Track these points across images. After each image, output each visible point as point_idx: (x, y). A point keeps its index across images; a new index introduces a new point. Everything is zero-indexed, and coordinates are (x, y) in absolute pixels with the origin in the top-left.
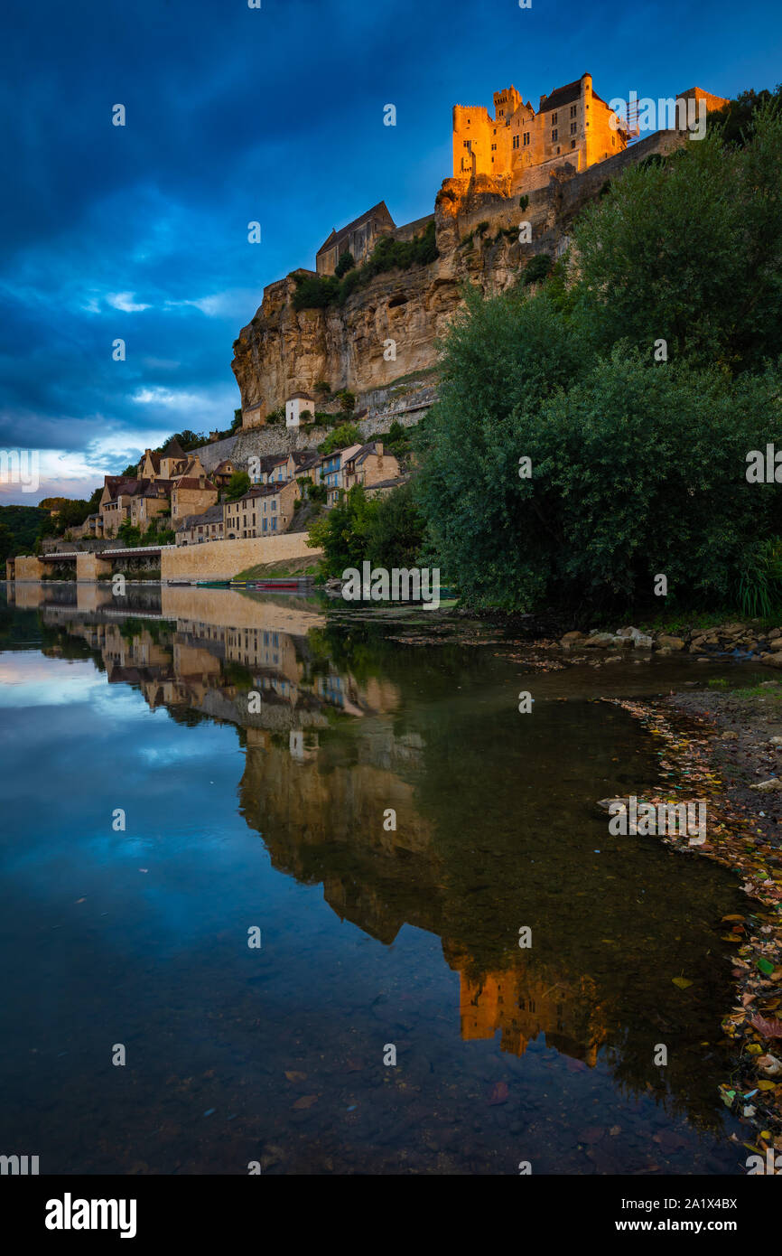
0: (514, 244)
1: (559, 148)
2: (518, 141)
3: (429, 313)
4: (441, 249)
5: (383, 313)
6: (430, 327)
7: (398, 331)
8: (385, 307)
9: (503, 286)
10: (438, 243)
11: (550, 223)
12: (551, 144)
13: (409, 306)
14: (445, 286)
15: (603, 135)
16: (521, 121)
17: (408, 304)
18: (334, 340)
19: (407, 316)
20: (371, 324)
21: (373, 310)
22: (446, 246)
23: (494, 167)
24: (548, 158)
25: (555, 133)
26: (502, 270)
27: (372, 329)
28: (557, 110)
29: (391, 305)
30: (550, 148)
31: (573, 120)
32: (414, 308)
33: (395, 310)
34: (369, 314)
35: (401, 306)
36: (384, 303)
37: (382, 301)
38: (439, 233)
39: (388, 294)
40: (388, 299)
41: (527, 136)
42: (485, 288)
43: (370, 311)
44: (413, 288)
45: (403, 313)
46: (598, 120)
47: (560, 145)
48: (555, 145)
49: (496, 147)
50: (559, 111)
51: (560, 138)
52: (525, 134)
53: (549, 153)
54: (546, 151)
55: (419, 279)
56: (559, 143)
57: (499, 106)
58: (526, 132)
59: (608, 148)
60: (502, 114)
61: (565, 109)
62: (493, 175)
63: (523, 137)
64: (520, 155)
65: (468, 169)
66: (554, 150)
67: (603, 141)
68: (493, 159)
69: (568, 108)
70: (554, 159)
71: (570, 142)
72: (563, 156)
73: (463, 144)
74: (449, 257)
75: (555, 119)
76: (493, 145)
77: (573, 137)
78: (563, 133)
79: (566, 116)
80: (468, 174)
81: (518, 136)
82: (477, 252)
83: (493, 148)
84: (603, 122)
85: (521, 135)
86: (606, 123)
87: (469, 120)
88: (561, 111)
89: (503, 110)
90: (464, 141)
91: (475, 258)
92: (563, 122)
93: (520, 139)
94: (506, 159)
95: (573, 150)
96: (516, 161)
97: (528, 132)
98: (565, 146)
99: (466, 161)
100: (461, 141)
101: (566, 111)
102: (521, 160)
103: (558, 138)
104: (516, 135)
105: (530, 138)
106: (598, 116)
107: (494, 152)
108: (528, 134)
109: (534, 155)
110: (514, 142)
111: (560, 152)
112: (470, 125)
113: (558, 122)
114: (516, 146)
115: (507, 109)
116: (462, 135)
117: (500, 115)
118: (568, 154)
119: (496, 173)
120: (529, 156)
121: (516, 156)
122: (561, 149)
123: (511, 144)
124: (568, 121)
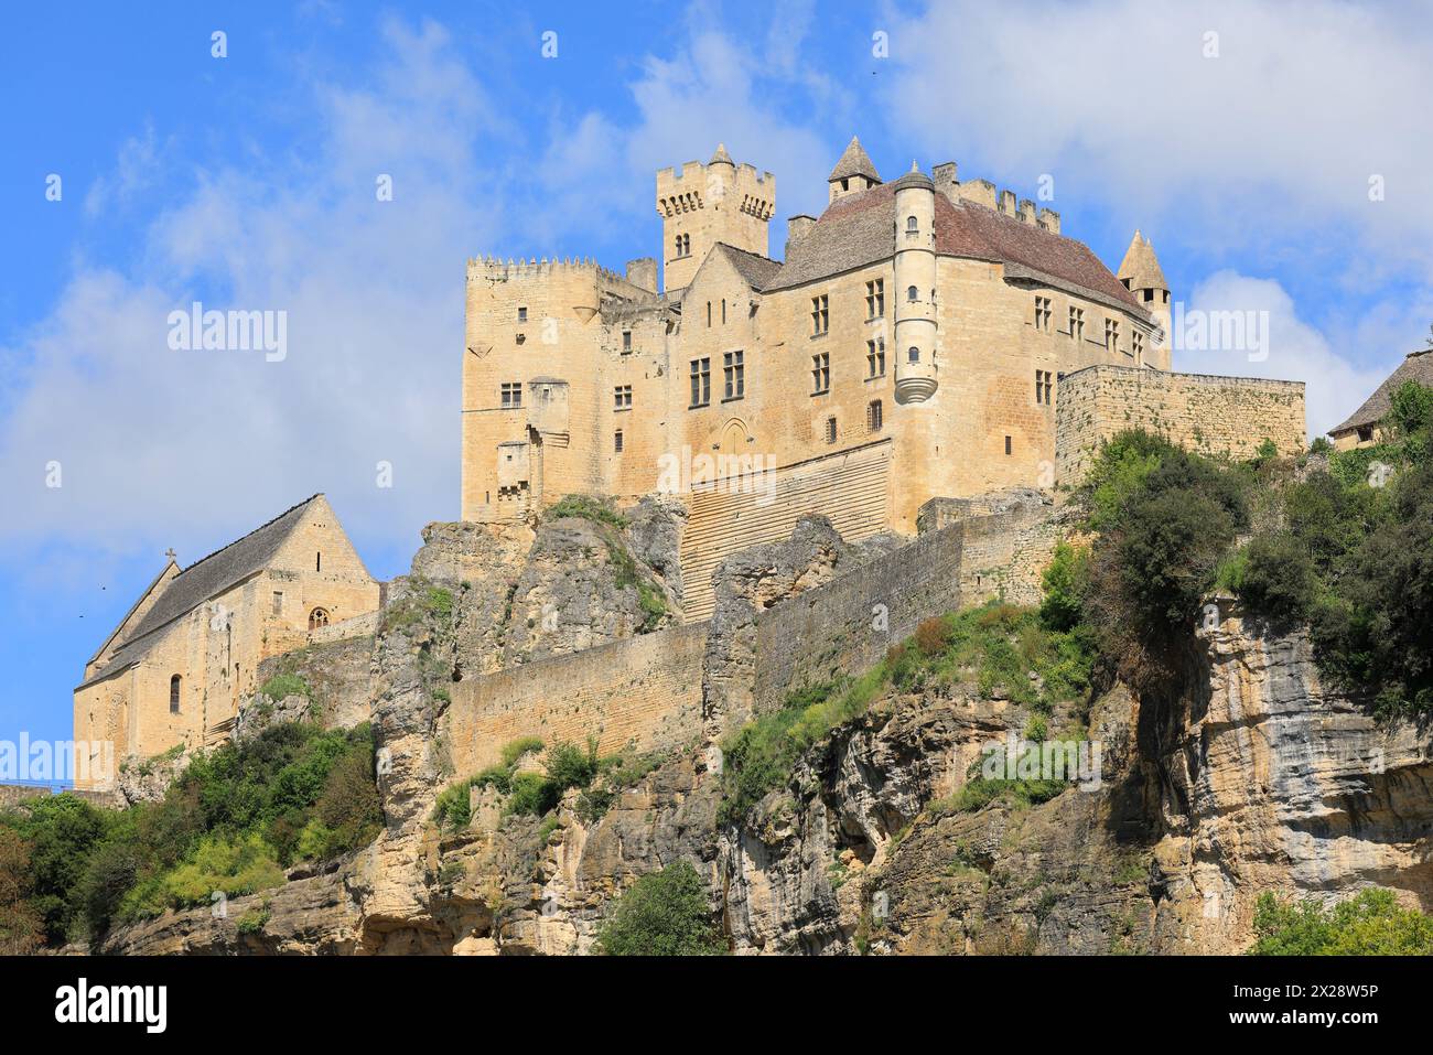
1: (833, 421)
2: (706, 375)
12: (813, 403)
16: (717, 308)
23: (624, 467)
24: (806, 452)
25: (823, 365)
28: (828, 287)
30: (809, 416)
31: (876, 331)
41: (735, 365)
46: (967, 327)
47: (836, 411)
48: (821, 408)
49: (628, 396)
50: (832, 291)
51: (837, 385)
52: (728, 356)
53: (806, 436)
54: (797, 424)
55: (319, 903)
56: (832, 405)
57: (676, 219)
58: (731, 350)
59: (1017, 418)
60: (687, 251)
61: (850, 287)
62: (618, 498)
63: (722, 364)
64: (712, 430)
65: (514, 489)
66: (820, 427)
67: (994, 399)
68: (619, 436)
69: (858, 284)
70: (819, 459)
71: (866, 406)
72: (845, 452)
73: (500, 397)
74: (411, 837)
75: (821, 313)
76: (619, 389)
77: (876, 391)
78: (845, 371)
79: (854, 312)
80: (516, 505)
81: (706, 361)
82: (479, 843)
83: (618, 397)
84: (987, 329)
85: (719, 358)
86: (1002, 331)
87: (523, 310)
88: (838, 291)
89: (687, 236)
90: (504, 386)
91: (470, 863)
92: (845, 332)
93: (712, 370)
94: (668, 440)
95: (875, 436)
96: (702, 452)
97: (739, 349)
98: (852, 417)
99: (510, 457)
100: (492, 383)
101: (853, 293)
102: (716, 446)
103: (832, 387)
104: (700, 358)
105: (746, 372)
106: (965, 313)
107: (621, 414)
108: (739, 355)
109: (761, 436)
110: (694, 378)
111: (838, 436)
112: (526, 329)
113: (831, 328)
114: (700, 396)
115: (701, 232)
116: (496, 365)
117: (680, 252)
118: (859, 449)
119: (630, 491)
120: (742, 436)
121: (699, 434)
122: (839, 426)
123: (683, 386)
124: (862, 331)
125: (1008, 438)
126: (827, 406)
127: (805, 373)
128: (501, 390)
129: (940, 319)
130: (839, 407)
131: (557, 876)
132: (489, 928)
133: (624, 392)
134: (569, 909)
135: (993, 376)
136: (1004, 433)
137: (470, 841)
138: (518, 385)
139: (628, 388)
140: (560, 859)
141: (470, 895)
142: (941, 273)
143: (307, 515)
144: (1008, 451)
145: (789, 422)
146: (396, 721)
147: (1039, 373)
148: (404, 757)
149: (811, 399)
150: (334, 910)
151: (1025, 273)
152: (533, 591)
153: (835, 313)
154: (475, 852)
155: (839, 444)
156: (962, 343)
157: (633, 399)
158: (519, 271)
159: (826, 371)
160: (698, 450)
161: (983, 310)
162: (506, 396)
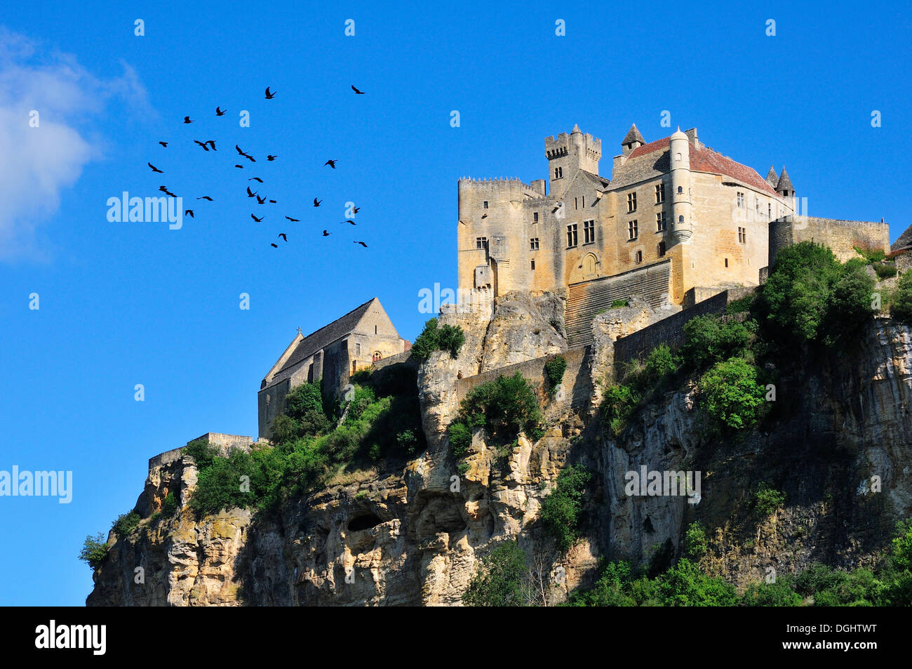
0: (538, 442)
1: (640, 253)
2: (575, 233)
4: (428, 436)
6: (412, 575)
8: (343, 529)
13: (380, 533)
14: (439, 501)
16: (580, 201)
17: (378, 528)
18: (268, 574)
19: (376, 550)
20: (320, 558)
21: (324, 534)
23: (536, 277)
24: (626, 268)
25: (634, 226)
26: (519, 487)
27: (321, 568)
28: (636, 189)
29: (354, 527)
30: (627, 251)
31: (661, 208)
32: (385, 539)
33: (359, 536)
34: (318, 537)
35: (368, 532)
36: (339, 522)
37: (336, 518)
39: (346, 508)
40: (345, 516)
41: (589, 226)
42: (495, 517)
43: (319, 532)
46: (706, 206)
47: (642, 248)
48: (633, 247)
49: (537, 244)
50: (638, 191)
51: (642, 235)
52: (586, 224)
53: (626, 260)
54: (621, 255)
56: (640, 244)
57: (554, 161)
58: (588, 220)
59: (730, 249)
60: (561, 176)
61: (647, 188)
62: (533, 292)
63: (584, 227)
64: (579, 258)
65: (484, 287)
66: (633, 255)
67: (719, 241)
68: (533, 263)
69: (652, 187)
70: (633, 271)
71: (657, 245)
72: (647, 267)
73: (476, 244)
75: (633, 203)
76: (533, 240)
77: (662, 237)
78: (646, 228)
79: (650, 200)
81: (575, 226)
83: (532, 244)
84: (715, 207)
85: (581, 225)
86: (722, 208)
87: (486, 203)
88: (641, 190)
89: (560, 168)
90: (478, 239)
91: (474, 464)
92: (645, 210)
93: (578, 230)
94: (557, 265)
95: (662, 259)
96: (574, 269)
97: (591, 220)
98: (649, 250)
99: (481, 272)
100: (472, 238)
101: (649, 191)
102: (581, 267)
103: (639, 236)
104: (571, 224)
105: (595, 231)
106: (704, 199)
107: (534, 252)
108: (592, 222)
109: (603, 260)
110: (570, 234)
111: (643, 259)
112: (488, 211)
113: (638, 208)
114: (573, 242)
115: (568, 166)
116: (473, 228)
117: (557, 177)
118: (654, 265)
119: (539, 288)
120: (593, 261)
121: (572, 260)
122: (643, 255)
123: (564, 238)
124: (653, 209)
125: (726, 260)
126: (637, 246)
127: (625, 230)
128: (476, 240)
129: (693, 202)
130: (642, 246)
131: (518, 469)
132: (483, 495)
133: (535, 242)
134: (524, 485)
135: (718, 230)
136: (725, 257)
137: (473, 454)
138: (485, 239)
139: (537, 239)
140: (519, 461)
141: (473, 479)
142: (693, 181)
143: (370, 308)
144: (726, 266)
145: (617, 254)
146: (433, 398)
147: (740, 228)
148: (436, 414)
149: (628, 243)
150: (402, 489)
151: (733, 180)
153: (640, 200)
154: (476, 458)
155: (644, 263)
156: (703, 214)
157: (539, 245)
158: (483, 184)
159: (636, 229)
160: (572, 268)
161: (713, 198)
162: (479, 243)
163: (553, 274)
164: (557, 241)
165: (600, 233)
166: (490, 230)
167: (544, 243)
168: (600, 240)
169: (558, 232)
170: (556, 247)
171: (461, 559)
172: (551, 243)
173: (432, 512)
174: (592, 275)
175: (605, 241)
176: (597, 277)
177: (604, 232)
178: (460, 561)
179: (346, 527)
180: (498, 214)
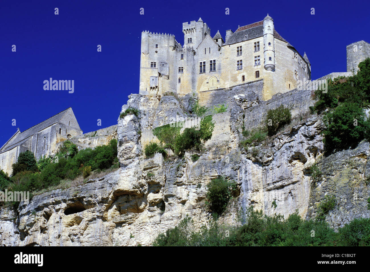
0: (196, 162)
1: (243, 77)
2: (204, 66)
3: (106, 224)
4: (122, 160)
5: (58, 220)
7: (73, 241)
8: (61, 213)
9: (184, 203)
10: (119, 154)
11: (234, 146)
12: (237, 72)
13: (86, 215)
14: (125, 198)
15: (286, 69)
16: (208, 50)
17: (85, 212)
19: (83, 224)
20: (43, 230)
21: (47, 216)
22: (128, 159)
23: (181, 87)
24: (235, 84)
25: (240, 63)
26: (184, 186)
27: (44, 235)
28: (242, 44)
29: (68, 212)
30: (236, 75)
31: (257, 54)
32: (90, 218)
33: (71, 217)
34: (43, 219)
35: (78, 214)
36: (59, 209)
37: (57, 207)
38: (120, 145)
39: (65, 201)
40: (64, 205)
41: (213, 64)
42: (166, 204)
43: (44, 215)
44: (91, 197)
45: (78, 221)
46: (281, 56)
47: (245, 74)
48: (239, 73)
49: (182, 70)
50: (243, 45)
51: (245, 68)
52: (211, 61)
53: (236, 80)
54: (232, 77)
55: (98, 188)
56: (243, 72)
58: (212, 59)
59: (291, 80)
60: (191, 42)
61: (249, 44)
62: (179, 94)
63: (209, 63)
64: (206, 79)
65: (154, 88)
66: (240, 78)
67: (286, 74)
68: (180, 79)
69: (252, 43)
70: (240, 85)
71: (254, 72)
72: (248, 83)
73: (150, 65)
74: (130, 169)
75: (239, 51)
77: (257, 69)
78: (248, 64)
79: (250, 50)
80: (154, 92)
81: (204, 63)
82: (158, 167)
83: (180, 70)
84: (285, 57)
85: (208, 61)
86: (288, 59)
87: (157, 45)
88: (245, 45)
89: (191, 38)
90: (152, 63)
91: (156, 173)
92: (248, 55)
93: (206, 64)
94: (193, 81)
95: (257, 79)
96: (203, 84)
97: (214, 59)
98: (249, 75)
99: (153, 80)
100: (149, 62)
101: (250, 45)
102: (208, 83)
103: (243, 68)
104: (202, 61)
105: (216, 65)
106: (280, 52)
107: (180, 74)
108: (214, 61)
109: (220, 80)
110: (201, 66)
111: (245, 80)
112: (158, 50)
113: (243, 54)
114: (202, 70)
115: (195, 38)
116: (149, 57)
117: (189, 42)
118: (253, 82)
119: (183, 93)
120: (215, 80)
121: (202, 80)
122: (245, 77)
123: (198, 68)
124: (253, 54)
125: (290, 85)
126: (242, 73)
127: (234, 65)
128: (150, 64)
129: (275, 52)
131: (184, 175)
133: (181, 69)
134: (187, 185)
136: (289, 83)
137: (155, 167)
138: (155, 63)
139: (182, 68)
141: (155, 181)
142: (275, 42)
143: (67, 112)
144: (290, 88)
145: (229, 77)
146: (128, 138)
147: (295, 71)
149: (237, 71)
150: (103, 189)
152: (161, 112)
153: (244, 50)
154: (157, 170)
155: (246, 81)
156: (279, 59)
157: (184, 70)
158: (156, 36)
159: (241, 64)
160: (202, 84)
161: (283, 53)
162: (152, 65)
163: (191, 86)
164: (194, 69)
165: (220, 66)
166: (158, 59)
167: (186, 70)
168: (219, 69)
169: (194, 65)
170: (193, 73)
171: (141, 227)
172: (191, 71)
173: (119, 204)
174: (214, 87)
175: (222, 70)
176: (217, 89)
177: (222, 66)
178: (141, 229)
179: (63, 211)
180: (163, 51)
